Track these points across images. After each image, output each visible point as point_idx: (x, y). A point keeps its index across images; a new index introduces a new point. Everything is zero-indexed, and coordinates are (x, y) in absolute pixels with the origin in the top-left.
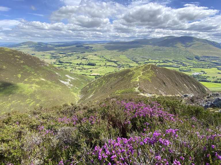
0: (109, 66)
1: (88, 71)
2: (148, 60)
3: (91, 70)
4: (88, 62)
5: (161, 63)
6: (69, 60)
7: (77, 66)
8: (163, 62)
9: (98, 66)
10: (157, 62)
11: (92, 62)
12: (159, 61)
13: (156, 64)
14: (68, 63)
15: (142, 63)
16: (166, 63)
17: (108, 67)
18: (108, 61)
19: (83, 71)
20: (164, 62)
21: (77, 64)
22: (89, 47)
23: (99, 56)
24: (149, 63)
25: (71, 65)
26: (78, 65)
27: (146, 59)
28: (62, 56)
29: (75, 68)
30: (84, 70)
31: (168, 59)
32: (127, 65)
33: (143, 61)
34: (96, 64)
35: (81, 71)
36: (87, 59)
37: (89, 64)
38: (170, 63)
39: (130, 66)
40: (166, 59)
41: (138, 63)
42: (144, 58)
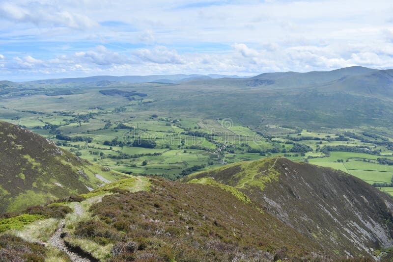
0: (192, 148)
1: (135, 163)
2: (299, 132)
3: (143, 159)
5: (332, 140)
6: (83, 133)
7: (105, 149)
8: (337, 139)
9: (162, 148)
10: (323, 139)
12: (329, 137)
13: (321, 143)
14: (80, 139)
15: (283, 140)
16: (346, 140)
17: (188, 151)
19: (122, 162)
20: (341, 139)
21: (106, 143)
22: (137, 94)
23: (163, 120)
24: (301, 140)
25: (89, 144)
26: (108, 147)
27: (293, 128)
28: (64, 120)
29: (102, 154)
30: (124, 160)
31: (351, 131)
32: (242, 145)
33: (286, 135)
35: (118, 163)
36: (131, 128)
38: (356, 141)
39: (250, 148)
40: (346, 130)
41: (273, 139)
42: (288, 128)
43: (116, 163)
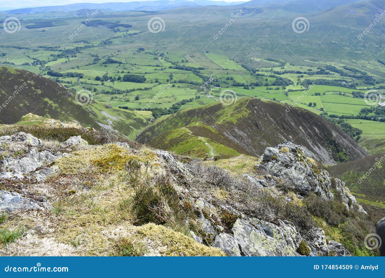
0: (180, 82)
1: (127, 97)
2: (282, 65)
3: (135, 94)
4: (123, 72)
5: (313, 74)
6: (73, 68)
7: (97, 85)
8: (318, 73)
9: (152, 83)
10: (305, 73)
11: (135, 71)
12: (311, 70)
13: (302, 76)
14: (72, 75)
15: (266, 74)
16: (327, 73)
17: (177, 85)
18: (177, 68)
19: (116, 98)
20: (321, 72)
21: (98, 79)
22: (122, 25)
23: (150, 53)
24: (283, 73)
25: (81, 80)
26: (99, 82)
27: (276, 61)
28: (52, 55)
29: (95, 90)
30: (117, 96)
31: (333, 64)
32: (228, 79)
33: (270, 69)
34: (146, 76)
35: (112, 99)
36: (120, 63)
37: (129, 79)
38: (336, 74)
39: (235, 82)
40: (328, 64)
41: (257, 73)
42: (272, 60)
43: (110, 99)
